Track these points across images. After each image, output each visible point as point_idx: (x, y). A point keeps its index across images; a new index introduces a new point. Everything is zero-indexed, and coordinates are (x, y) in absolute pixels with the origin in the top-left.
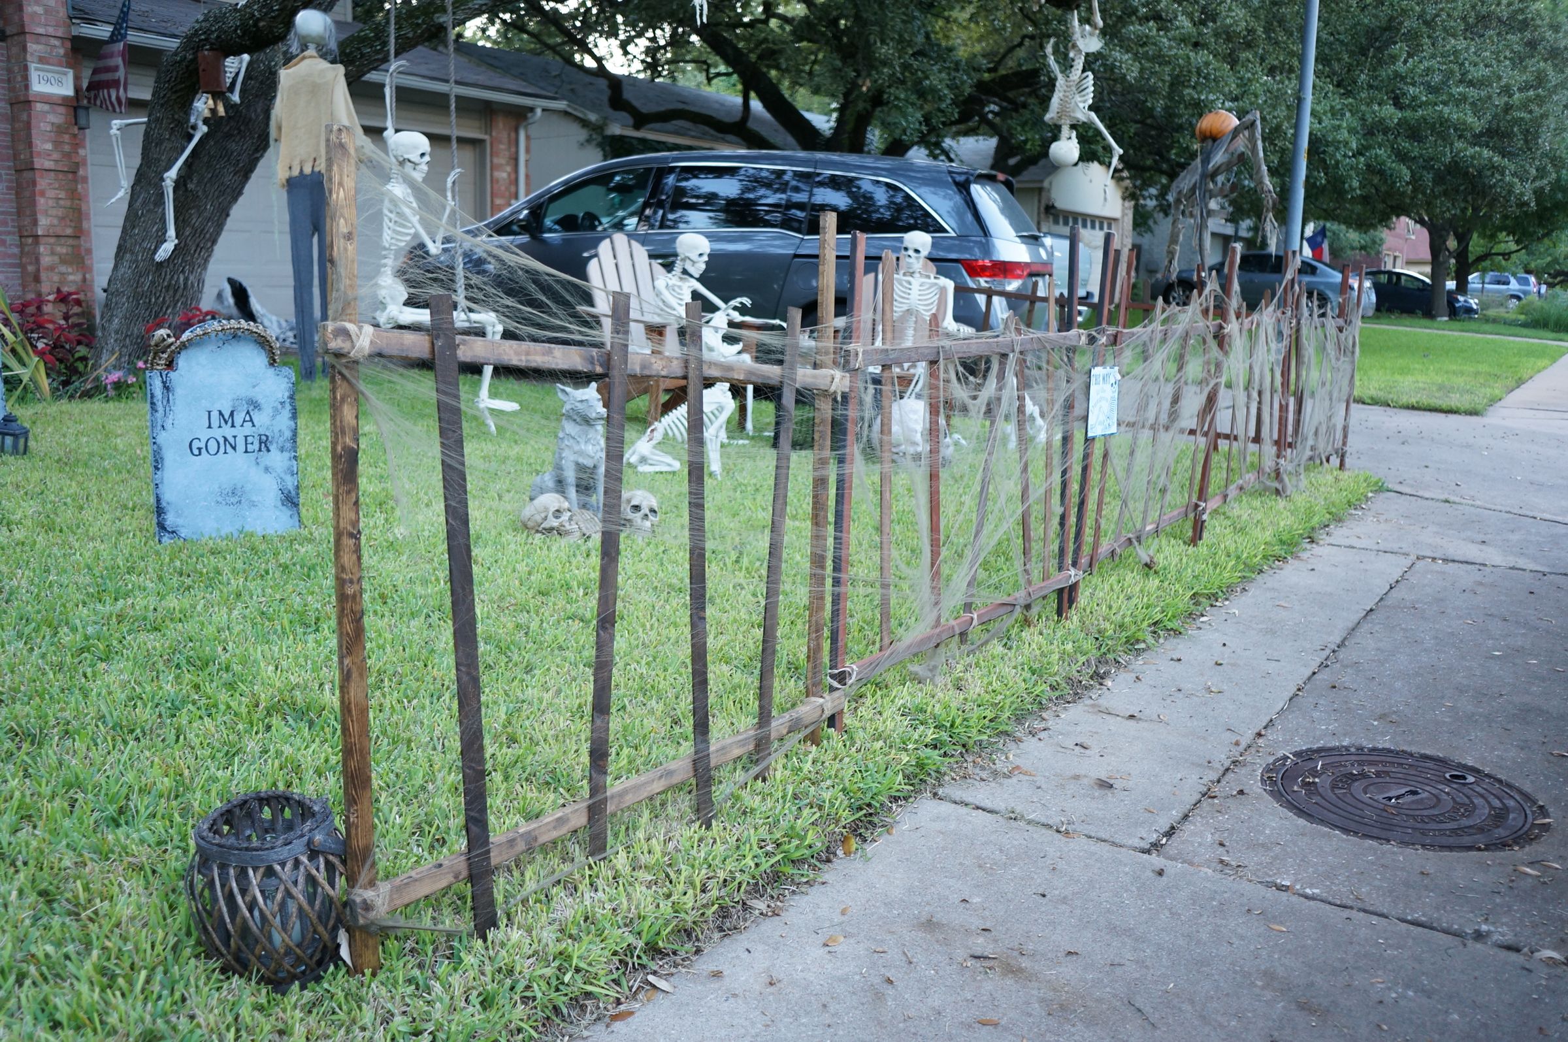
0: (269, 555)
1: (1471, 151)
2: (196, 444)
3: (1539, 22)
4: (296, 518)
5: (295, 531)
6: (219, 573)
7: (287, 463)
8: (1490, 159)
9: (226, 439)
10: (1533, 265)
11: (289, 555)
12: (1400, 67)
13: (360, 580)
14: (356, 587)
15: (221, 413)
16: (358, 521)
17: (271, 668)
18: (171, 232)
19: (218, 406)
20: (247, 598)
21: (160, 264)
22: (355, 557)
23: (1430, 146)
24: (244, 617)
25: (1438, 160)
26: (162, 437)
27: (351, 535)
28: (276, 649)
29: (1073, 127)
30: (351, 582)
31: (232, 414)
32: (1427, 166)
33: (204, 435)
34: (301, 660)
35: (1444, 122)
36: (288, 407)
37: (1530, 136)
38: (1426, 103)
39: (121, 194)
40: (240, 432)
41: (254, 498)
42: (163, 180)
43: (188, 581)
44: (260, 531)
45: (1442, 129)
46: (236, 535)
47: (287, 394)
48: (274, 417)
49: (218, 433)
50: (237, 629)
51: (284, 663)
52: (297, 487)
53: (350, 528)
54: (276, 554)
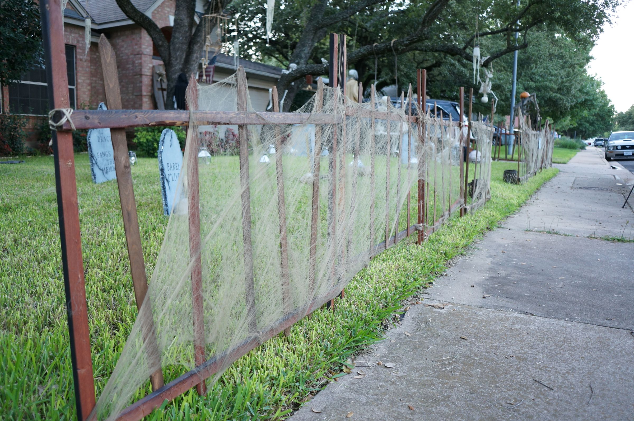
10: (556, 129)
29: (487, 94)
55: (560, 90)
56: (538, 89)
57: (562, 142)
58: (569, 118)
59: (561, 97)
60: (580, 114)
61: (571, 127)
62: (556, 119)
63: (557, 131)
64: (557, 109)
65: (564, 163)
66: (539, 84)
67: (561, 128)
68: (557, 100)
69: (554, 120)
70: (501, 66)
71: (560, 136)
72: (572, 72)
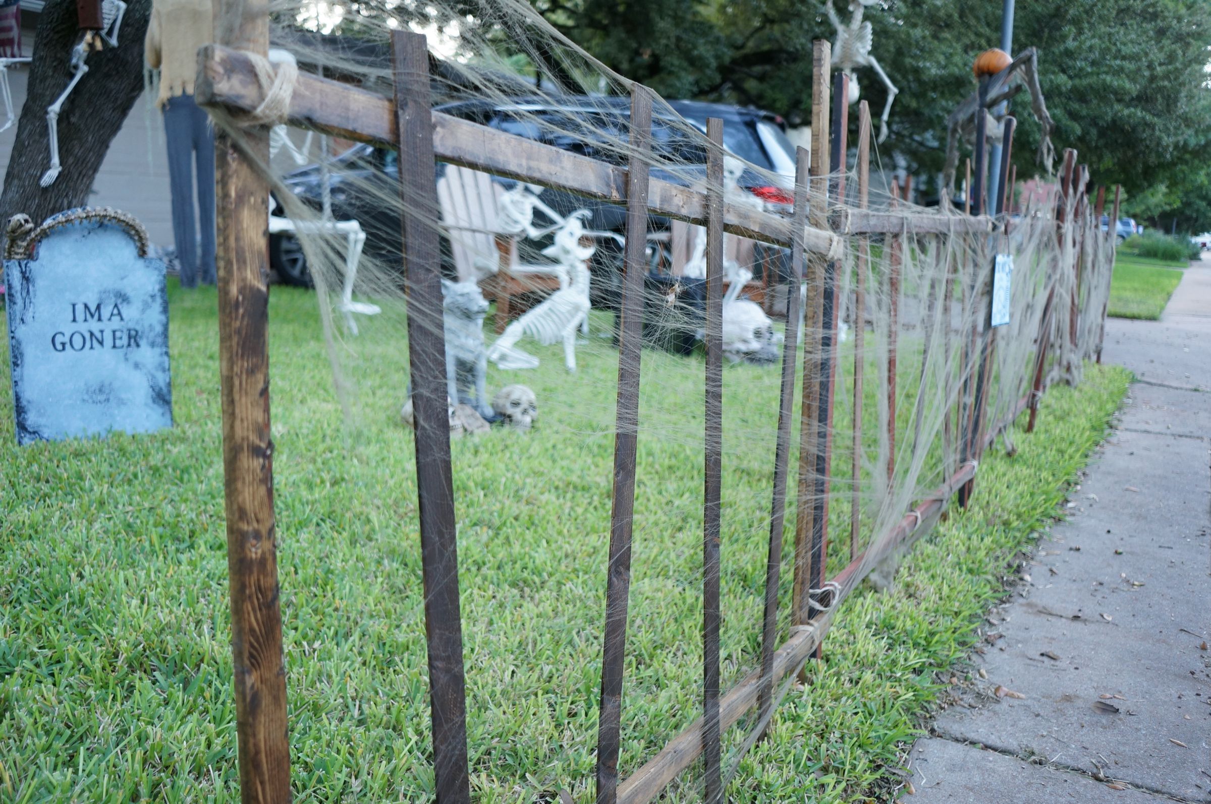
0: (139, 457)
1: (1126, 112)
2: (59, 339)
3: (1166, 14)
4: (168, 416)
5: (167, 430)
6: (81, 477)
7: (158, 359)
8: (1143, 118)
9: (92, 334)
10: (1132, 211)
11: (160, 456)
12: (1071, 44)
13: (271, 531)
14: (266, 545)
15: (86, 306)
16: (267, 425)
17: (135, 602)
18: (56, 160)
19: (83, 299)
20: (111, 507)
21: (46, 190)
22: (263, 490)
23: (1094, 107)
24: (106, 532)
25: (1103, 118)
26: (22, 332)
27: (257, 452)
28: (142, 574)
29: (854, 70)
30: (257, 535)
31: (98, 307)
32: (1094, 122)
33: (68, 331)
34: (173, 590)
35: (1106, 88)
36: (159, 300)
37: (1171, 101)
38: (1092, 73)
39: (8, 125)
40: (108, 327)
41: (123, 396)
42: (46, 113)
43: (45, 488)
44: (129, 431)
45: (1104, 93)
46: (103, 434)
47: (157, 287)
48: (143, 311)
49: (83, 328)
50: (95, 548)
51: (152, 594)
52: (169, 385)
53: (254, 438)
54: (146, 456)
55: (1143, 99)
56: (1081, 95)
57: (1146, 242)
58: (1163, 188)
59: (1148, 117)
60: (1192, 177)
61: (1168, 208)
62: (1133, 189)
63: (1134, 216)
64: (1136, 156)
65: (1152, 318)
66: (1085, 82)
67: (1143, 212)
68: (1134, 129)
69: (1128, 192)
70: (978, 34)
71: (1141, 229)
72: (1180, 52)
